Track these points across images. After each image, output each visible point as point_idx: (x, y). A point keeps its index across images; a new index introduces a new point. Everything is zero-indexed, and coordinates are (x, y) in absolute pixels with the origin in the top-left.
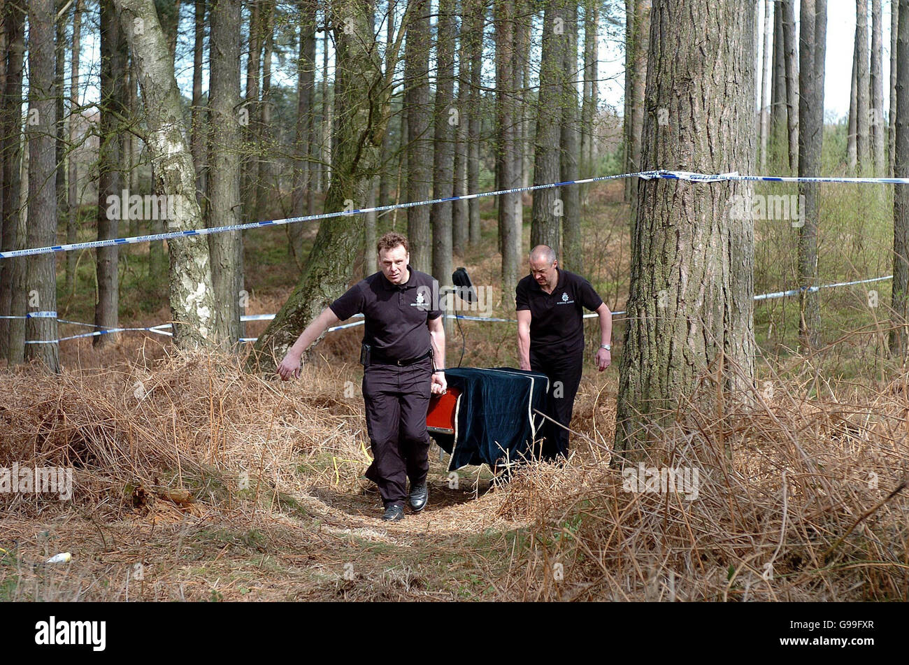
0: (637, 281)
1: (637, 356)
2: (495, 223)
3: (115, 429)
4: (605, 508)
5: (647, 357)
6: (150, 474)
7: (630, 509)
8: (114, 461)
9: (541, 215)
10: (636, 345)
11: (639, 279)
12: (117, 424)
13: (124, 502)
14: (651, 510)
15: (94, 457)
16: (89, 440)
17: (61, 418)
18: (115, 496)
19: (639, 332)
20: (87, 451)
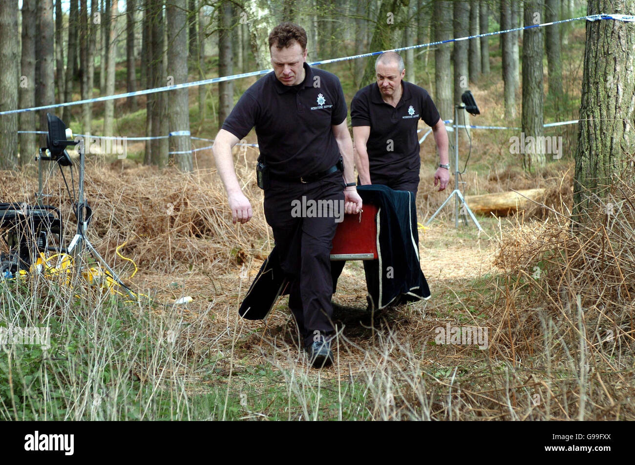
0: (586, 95)
1: (587, 148)
2: (499, 59)
3: (223, 211)
4: (561, 257)
5: (595, 148)
6: (248, 241)
7: (577, 256)
8: (223, 233)
9: (529, 52)
10: (586, 140)
11: (588, 93)
12: (224, 207)
13: (231, 261)
14: (593, 257)
15: (209, 230)
16: (205, 219)
17: (186, 204)
18: (224, 257)
19: (588, 131)
20: (204, 227)
